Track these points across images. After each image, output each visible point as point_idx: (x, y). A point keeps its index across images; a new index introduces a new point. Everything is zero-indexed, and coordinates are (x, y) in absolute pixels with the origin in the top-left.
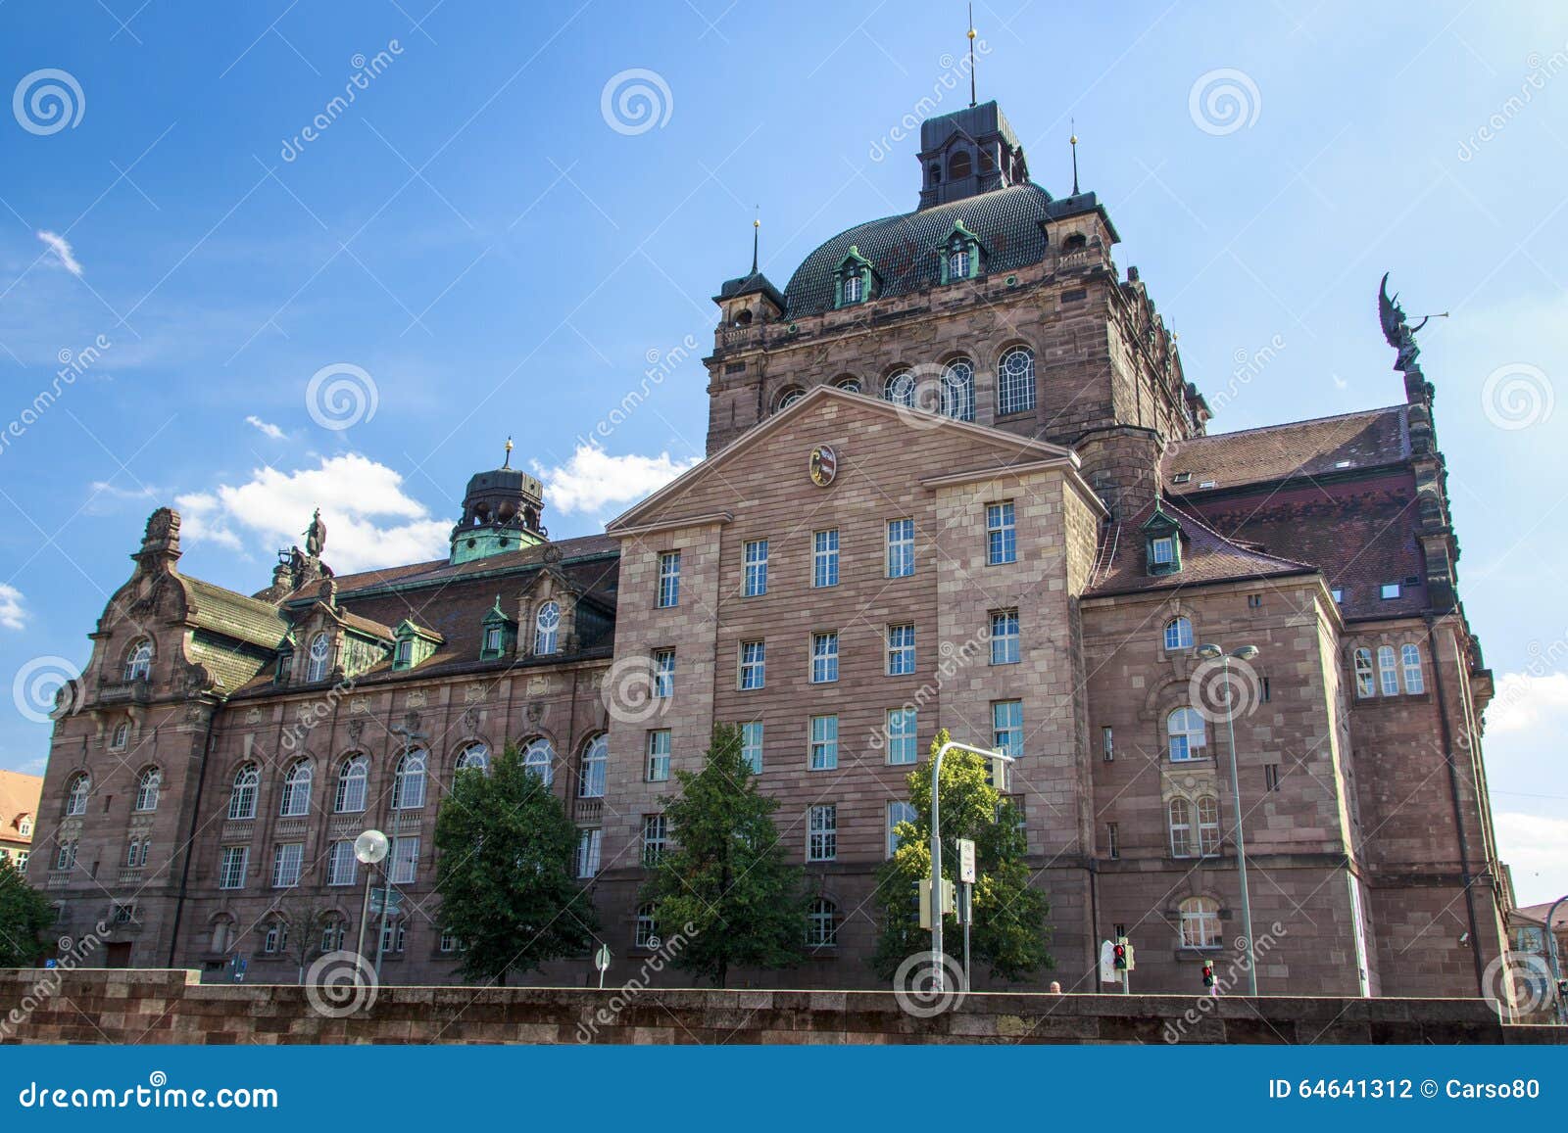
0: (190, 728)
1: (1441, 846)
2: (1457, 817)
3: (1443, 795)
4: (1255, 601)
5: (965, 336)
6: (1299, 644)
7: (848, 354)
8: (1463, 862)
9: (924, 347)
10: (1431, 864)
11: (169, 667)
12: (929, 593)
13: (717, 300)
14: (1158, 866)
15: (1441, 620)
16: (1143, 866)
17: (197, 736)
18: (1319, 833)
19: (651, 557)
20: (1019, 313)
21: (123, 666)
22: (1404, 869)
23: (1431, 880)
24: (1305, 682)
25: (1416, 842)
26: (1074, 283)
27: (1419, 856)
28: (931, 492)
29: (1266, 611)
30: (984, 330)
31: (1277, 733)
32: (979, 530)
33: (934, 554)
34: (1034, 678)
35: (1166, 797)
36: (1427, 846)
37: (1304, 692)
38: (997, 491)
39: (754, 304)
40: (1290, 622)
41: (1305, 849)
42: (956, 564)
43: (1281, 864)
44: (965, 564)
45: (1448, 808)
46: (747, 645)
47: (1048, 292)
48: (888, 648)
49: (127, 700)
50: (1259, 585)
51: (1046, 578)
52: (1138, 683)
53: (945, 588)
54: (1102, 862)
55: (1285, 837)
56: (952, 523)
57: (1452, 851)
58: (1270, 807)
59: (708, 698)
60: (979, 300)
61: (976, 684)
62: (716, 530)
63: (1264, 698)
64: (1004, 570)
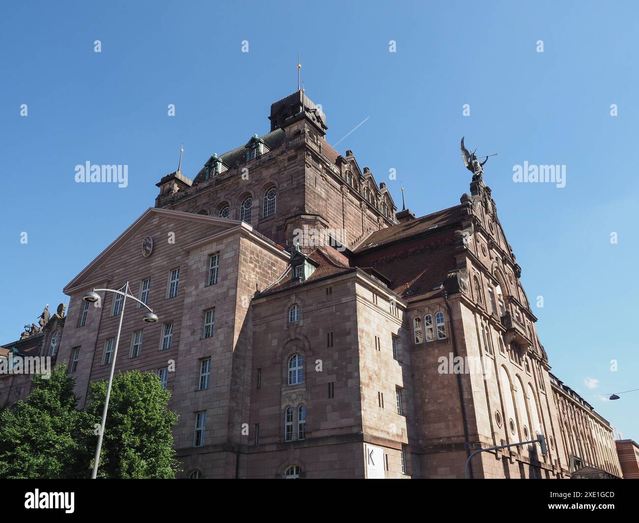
1: (455, 426)
2: (463, 408)
3: (456, 395)
4: (329, 291)
5: (250, 184)
6: (347, 312)
7: (204, 201)
8: (466, 435)
9: (234, 193)
10: (449, 438)
12: (180, 306)
13: (158, 185)
14: (274, 448)
15: (453, 296)
16: (267, 448)
18: (351, 421)
19: (80, 302)
20: (272, 171)
22: (436, 442)
23: (448, 447)
24: (349, 333)
25: (442, 425)
26: (292, 153)
27: (444, 433)
28: (188, 253)
29: (333, 295)
30: (257, 181)
31: (335, 364)
32: (204, 269)
33: (185, 285)
34: (218, 344)
35: (283, 406)
36: (447, 427)
37: (348, 339)
38: (213, 248)
40: (344, 300)
41: (344, 432)
42: (193, 288)
43: (331, 442)
44: (197, 287)
45: (458, 404)
46: (109, 341)
47: (281, 158)
48: (163, 336)
50: (329, 281)
51: (229, 289)
52: (275, 343)
53: (188, 300)
54: (249, 447)
55: (334, 426)
56: (194, 267)
57: (460, 429)
58: (329, 407)
59: (88, 371)
60: (256, 167)
61: (194, 350)
62: (105, 285)
63: (330, 344)
64: (212, 288)
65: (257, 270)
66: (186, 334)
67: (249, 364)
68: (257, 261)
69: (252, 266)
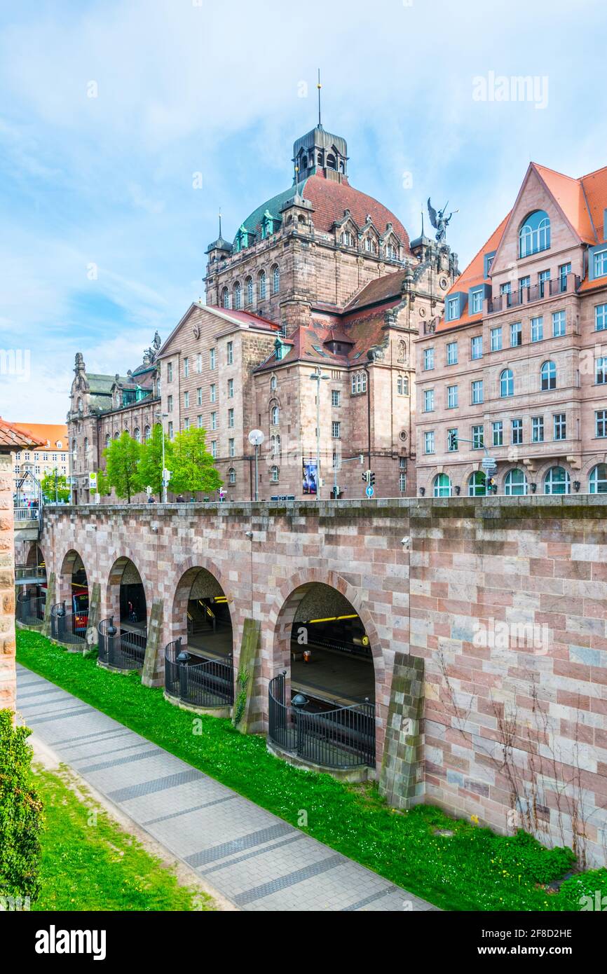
0: (92, 426)
1: (364, 442)
4: (289, 371)
5: (264, 263)
6: (296, 385)
8: (369, 448)
10: (362, 447)
11: (85, 406)
12: (217, 376)
13: (207, 253)
15: (370, 364)
17: (94, 428)
19: (166, 365)
20: (276, 253)
21: (78, 406)
24: (296, 398)
25: (360, 442)
29: (290, 374)
31: (291, 415)
32: (226, 353)
33: (218, 361)
34: (236, 402)
35: (271, 436)
37: (296, 401)
38: (229, 339)
39: (215, 254)
40: (295, 378)
42: (222, 364)
44: (224, 365)
46: (186, 392)
47: (280, 243)
48: (211, 393)
49: (77, 418)
50: (287, 366)
51: (238, 368)
53: (220, 372)
56: (221, 350)
59: (178, 412)
60: (268, 247)
61: (226, 404)
62: (178, 355)
63: (289, 404)
64: (230, 366)
65: (256, 351)
66: (221, 394)
67: (254, 412)
68: (256, 346)
69: (252, 350)
